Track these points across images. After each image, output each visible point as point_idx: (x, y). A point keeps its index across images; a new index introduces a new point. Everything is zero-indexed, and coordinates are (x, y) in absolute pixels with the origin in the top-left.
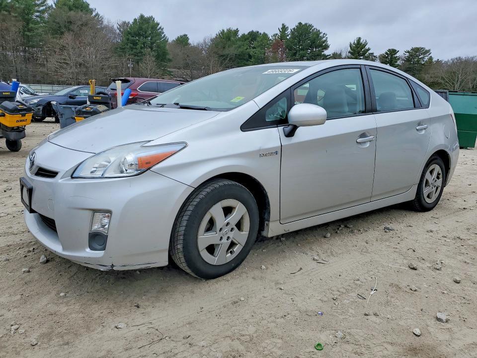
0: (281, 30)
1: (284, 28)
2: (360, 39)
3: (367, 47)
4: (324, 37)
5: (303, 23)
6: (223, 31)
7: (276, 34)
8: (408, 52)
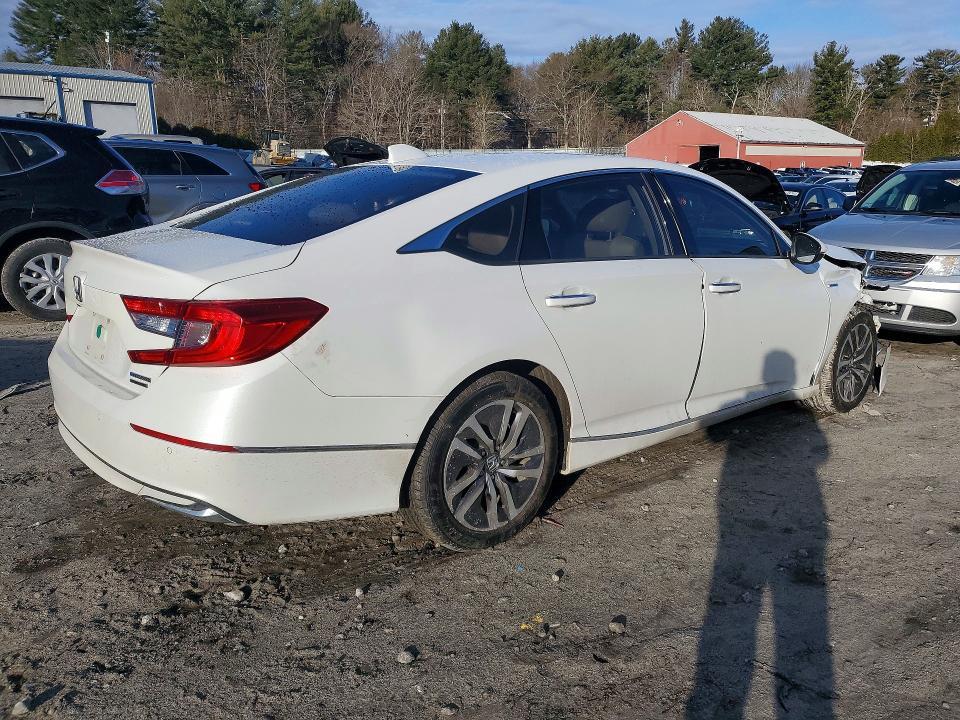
0: (680, 32)
1: (686, 27)
2: (833, 44)
3: (847, 59)
4: (762, 42)
5: (724, 18)
6: (585, 41)
7: (671, 39)
8: (922, 60)
